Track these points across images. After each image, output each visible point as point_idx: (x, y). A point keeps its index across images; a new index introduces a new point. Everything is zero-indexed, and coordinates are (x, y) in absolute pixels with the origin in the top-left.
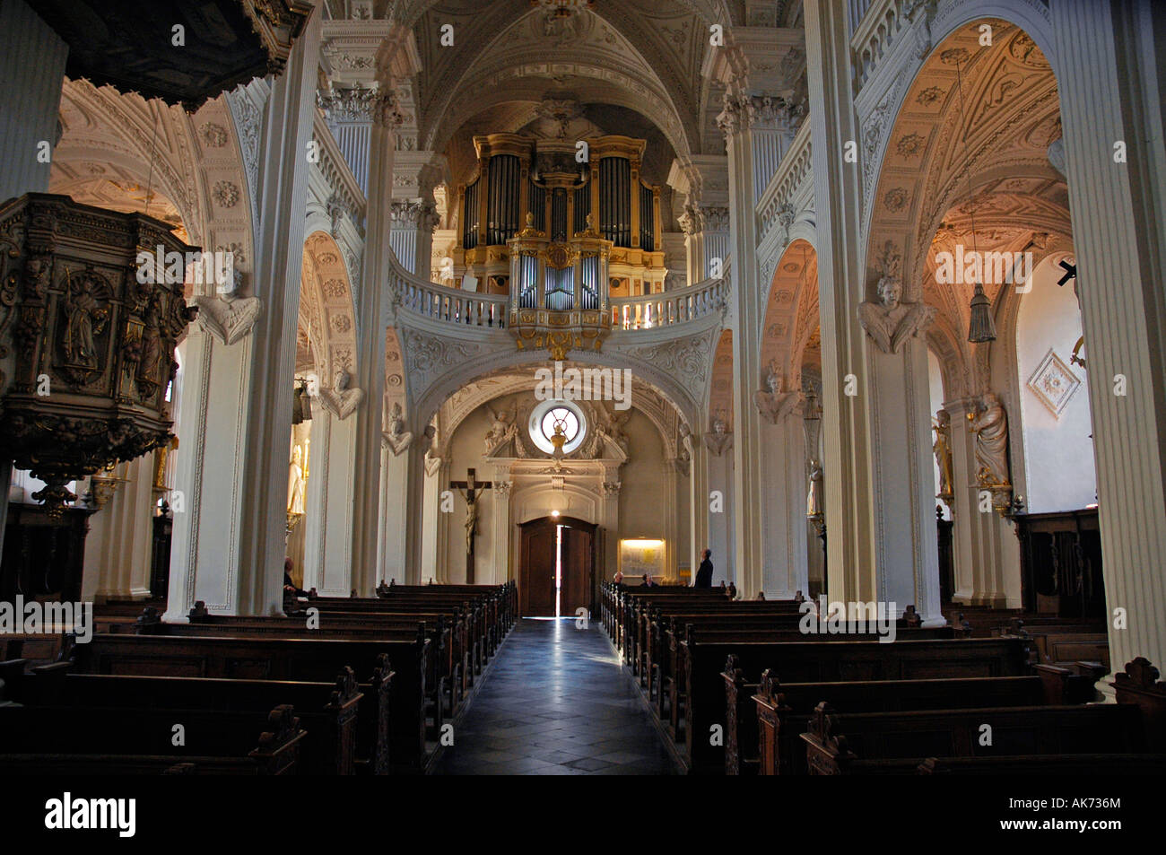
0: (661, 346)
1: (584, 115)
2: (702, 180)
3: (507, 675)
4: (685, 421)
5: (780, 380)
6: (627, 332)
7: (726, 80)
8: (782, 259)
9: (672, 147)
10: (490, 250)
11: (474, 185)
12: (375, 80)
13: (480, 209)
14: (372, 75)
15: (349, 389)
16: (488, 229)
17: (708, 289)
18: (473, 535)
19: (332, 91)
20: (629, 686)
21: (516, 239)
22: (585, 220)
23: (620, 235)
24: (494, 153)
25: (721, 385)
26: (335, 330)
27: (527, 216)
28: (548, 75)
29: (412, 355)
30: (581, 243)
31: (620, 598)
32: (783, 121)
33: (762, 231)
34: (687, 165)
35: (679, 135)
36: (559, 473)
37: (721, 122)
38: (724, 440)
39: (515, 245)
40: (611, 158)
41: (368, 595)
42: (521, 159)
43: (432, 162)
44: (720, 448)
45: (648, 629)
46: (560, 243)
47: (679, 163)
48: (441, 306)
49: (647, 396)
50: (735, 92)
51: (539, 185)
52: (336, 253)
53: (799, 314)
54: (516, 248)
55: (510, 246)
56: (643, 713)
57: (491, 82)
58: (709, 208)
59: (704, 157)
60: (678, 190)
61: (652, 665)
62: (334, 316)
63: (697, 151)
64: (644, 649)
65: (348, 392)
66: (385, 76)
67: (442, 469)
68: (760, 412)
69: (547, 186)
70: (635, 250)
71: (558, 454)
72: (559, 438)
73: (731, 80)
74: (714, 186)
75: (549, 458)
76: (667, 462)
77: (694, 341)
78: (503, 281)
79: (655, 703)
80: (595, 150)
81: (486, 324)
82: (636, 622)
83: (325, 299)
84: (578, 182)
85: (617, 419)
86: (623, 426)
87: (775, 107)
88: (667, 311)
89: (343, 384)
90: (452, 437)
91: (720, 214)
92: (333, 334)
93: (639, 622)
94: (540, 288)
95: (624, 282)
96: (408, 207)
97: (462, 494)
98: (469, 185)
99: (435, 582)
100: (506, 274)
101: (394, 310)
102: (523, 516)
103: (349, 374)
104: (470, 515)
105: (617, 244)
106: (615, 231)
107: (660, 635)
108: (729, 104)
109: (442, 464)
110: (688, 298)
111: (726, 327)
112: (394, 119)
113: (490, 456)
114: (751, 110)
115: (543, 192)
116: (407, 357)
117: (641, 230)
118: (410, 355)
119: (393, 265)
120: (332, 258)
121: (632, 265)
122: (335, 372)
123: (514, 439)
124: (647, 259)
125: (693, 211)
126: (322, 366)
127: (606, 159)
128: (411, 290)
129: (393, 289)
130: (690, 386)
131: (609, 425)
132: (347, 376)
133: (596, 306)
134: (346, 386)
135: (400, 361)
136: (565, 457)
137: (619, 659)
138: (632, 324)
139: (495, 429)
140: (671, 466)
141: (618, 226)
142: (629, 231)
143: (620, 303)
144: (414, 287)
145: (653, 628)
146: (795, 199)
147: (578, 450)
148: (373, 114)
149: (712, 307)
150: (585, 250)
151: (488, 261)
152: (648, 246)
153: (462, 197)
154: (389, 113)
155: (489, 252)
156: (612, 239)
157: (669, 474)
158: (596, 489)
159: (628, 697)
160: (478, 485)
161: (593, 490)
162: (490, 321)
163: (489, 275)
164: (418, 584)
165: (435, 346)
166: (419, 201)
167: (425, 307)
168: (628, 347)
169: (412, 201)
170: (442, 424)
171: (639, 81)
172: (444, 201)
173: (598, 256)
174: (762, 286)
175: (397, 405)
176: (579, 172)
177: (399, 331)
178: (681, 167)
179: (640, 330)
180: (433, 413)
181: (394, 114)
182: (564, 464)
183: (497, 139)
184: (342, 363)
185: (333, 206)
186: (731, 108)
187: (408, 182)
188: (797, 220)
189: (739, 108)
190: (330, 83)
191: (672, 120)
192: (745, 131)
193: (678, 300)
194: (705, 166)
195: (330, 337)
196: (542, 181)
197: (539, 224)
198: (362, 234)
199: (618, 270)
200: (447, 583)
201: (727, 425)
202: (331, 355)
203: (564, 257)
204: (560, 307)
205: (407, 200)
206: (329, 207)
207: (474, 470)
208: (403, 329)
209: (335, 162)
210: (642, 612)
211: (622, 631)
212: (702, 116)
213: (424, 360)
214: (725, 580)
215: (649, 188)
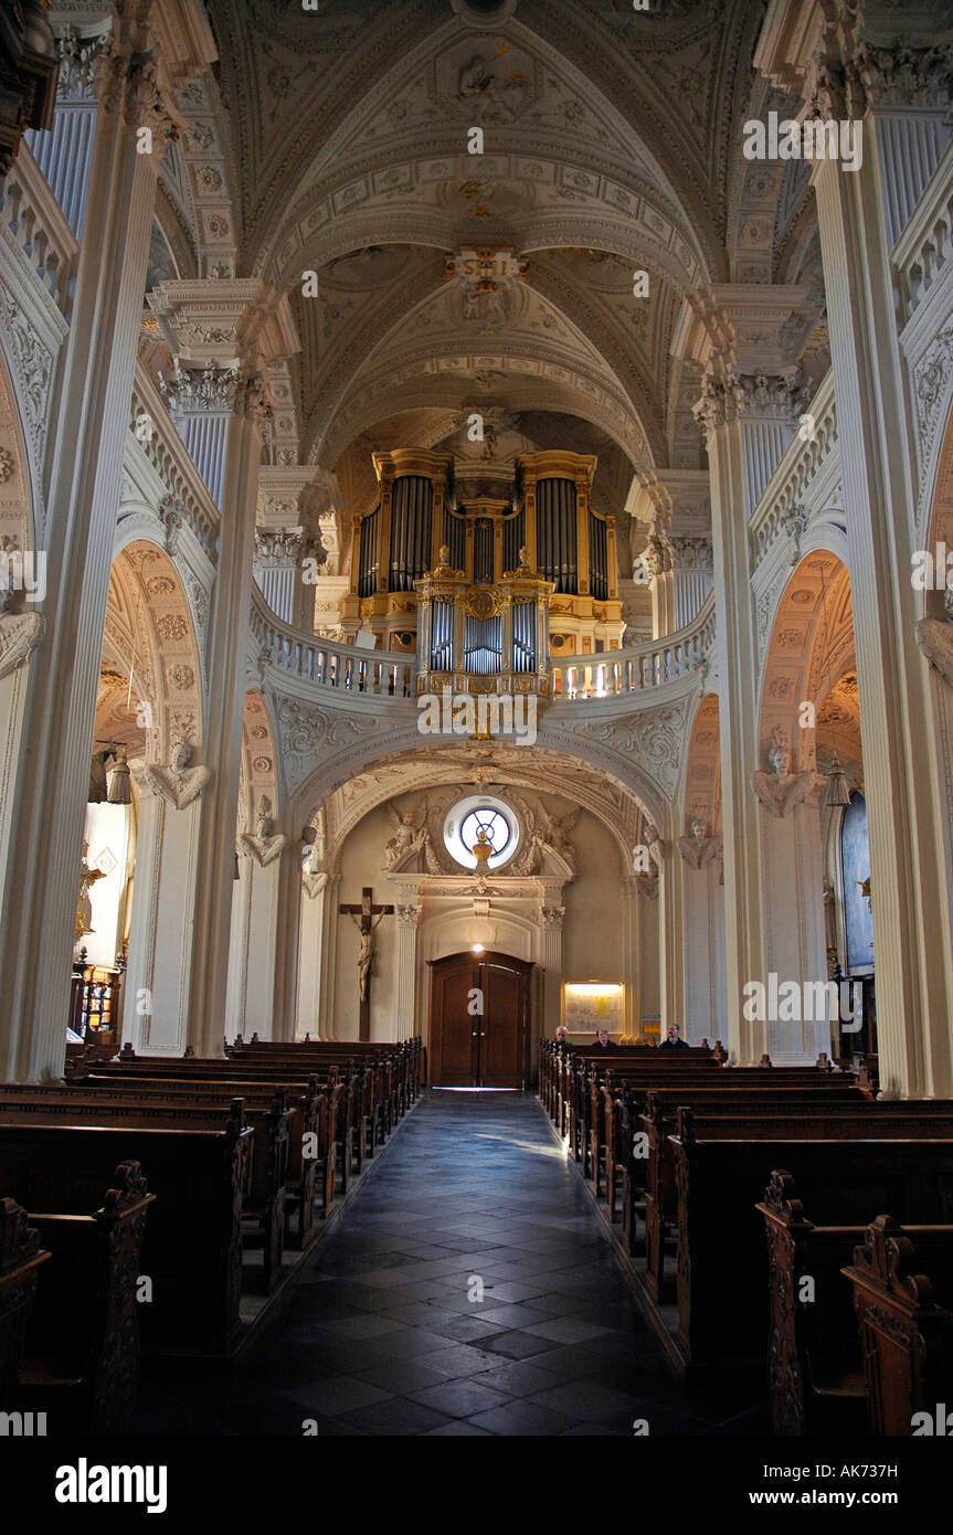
0: (618, 721)
1: (516, 427)
2: (671, 502)
3: (400, 1174)
4: (651, 821)
5: (787, 755)
6: (572, 702)
7: (704, 359)
8: (790, 585)
9: (630, 462)
10: (394, 598)
11: (373, 515)
12: (236, 357)
13: (380, 546)
14: (233, 352)
15: (191, 767)
16: (391, 571)
17: (682, 643)
18: (369, 976)
19: (178, 372)
20: (579, 1194)
21: (426, 579)
22: (518, 556)
23: (564, 579)
24: (398, 473)
25: (702, 773)
26: (173, 686)
27: (441, 550)
28: (468, 373)
29: (285, 730)
30: (512, 585)
31: (564, 1062)
32: (783, 408)
33: (758, 553)
34: (652, 483)
35: (640, 446)
36: (483, 895)
37: (699, 413)
38: (705, 847)
39: (426, 588)
40: (552, 480)
41: (211, 1055)
42: (433, 482)
43: (315, 481)
44: (700, 858)
45: (608, 1110)
46: (483, 586)
47: (640, 478)
48: (325, 667)
49: (599, 791)
50: (717, 371)
51: (457, 515)
52: (172, 576)
53: (812, 664)
54: (426, 593)
55: (418, 590)
56: (601, 1240)
57: (395, 380)
58: (682, 539)
59: (674, 472)
60: (639, 518)
61: (614, 1167)
62: (172, 667)
63: (663, 462)
64: (602, 1140)
65: (190, 771)
66: (249, 354)
67: (329, 887)
68: (760, 801)
69: (468, 516)
70: (581, 599)
71: (482, 870)
72: (483, 849)
73: (712, 355)
74: (688, 511)
75: (471, 875)
76: (627, 880)
77: (664, 713)
78: (409, 638)
79: (621, 1225)
80: (531, 469)
81: (385, 692)
82: (589, 1097)
83: (159, 643)
84: (508, 511)
85: (561, 822)
86: (567, 832)
87: (771, 389)
88: (627, 674)
89: (184, 760)
90: (343, 846)
91: (697, 547)
92: (170, 691)
93: (594, 1098)
94: (456, 644)
95: (569, 639)
96: (285, 539)
97: (355, 921)
98: (365, 515)
99: (315, 1037)
100: (413, 629)
101: (261, 668)
102: (435, 951)
103: (192, 747)
104: (364, 949)
105: (559, 590)
106: (557, 573)
107: (630, 1122)
108: (710, 386)
109: (328, 881)
110: (654, 656)
111: (709, 689)
112: (261, 410)
113: (392, 871)
114: (739, 394)
115: (463, 524)
116: (279, 733)
117: (591, 572)
118: (283, 732)
119: (256, 603)
120: (169, 584)
121: (579, 617)
122: (172, 743)
123: (423, 849)
124: (599, 610)
125: (660, 543)
126: (155, 737)
127: (545, 480)
128: (285, 644)
129: (260, 642)
130: (658, 774)
131: (549, 832)
132: (189, 749)
133: (532, 668)
134: (188, 763)
135: (269, 738)
136: (492, 873)
137: (564, 1150)
138: (580, 692)
139: (399, 836)
140: (631, 886)
141: (560, 568)
142: (576, 573)
143: (564, 666)
144: (289, 641)
145: (616, 1109)
146: (808, 497)
147: (508, 864)
148: (232, 402)
149: (687, 667)
150: (517, 594)
151: (390, 614)
152: (600, 593)
153: (356, 530)
154: (255, 401)
155: (391, 601)
156: (553, 581)
157: (630, 896)
158: (532, 916)
159: (578, 1213)
160: (376, 909)
161: (528, 918)
162: (391, 689)
163: (391, 630)
164: (290, 1041)
165: (319, 721)
166: (299, 531)
167: (304, 667)
168: (575, 722)
169: (289, 531)
170: (329, 829)
171: (587, 376)
172: (336, 540)
173: (534, 603)
174: (759, 628)
175: (265, 798)
176: (509, 499)
177: (268, 698)
178: (644, 486)
179: (592, 700)
180: (315, 810)
181: (261, 404)
182: (489, 883)
183: (402, 455)
184: (182, 731)
185: (167, 510)
186: (713, 392)
187: (285, 507)
188: (810, 526)
189: (723, 391)
190: (176, 361)
191: (630, 428)
192: (732, 422)
193: (642, 659)
194: (673, 484)
195: (166, 695)
196: (462, 510)
197: (457, 561)
198: (214, 558)
199: (560, 624)
200: (333, 1039)
201: (709, 827)
202: (167, 720)
203: (489, 604)
204: (485, 671)
205: (284, 529)
206: (162, 511)
207: (371, 889)
208: (274, 696)
209: (173, 453)
210: (598, 1084)
211: (567, 1109)
212: (671, 419)
213: (302, 738)
214: (708, 1038)
215: (602, 518)
